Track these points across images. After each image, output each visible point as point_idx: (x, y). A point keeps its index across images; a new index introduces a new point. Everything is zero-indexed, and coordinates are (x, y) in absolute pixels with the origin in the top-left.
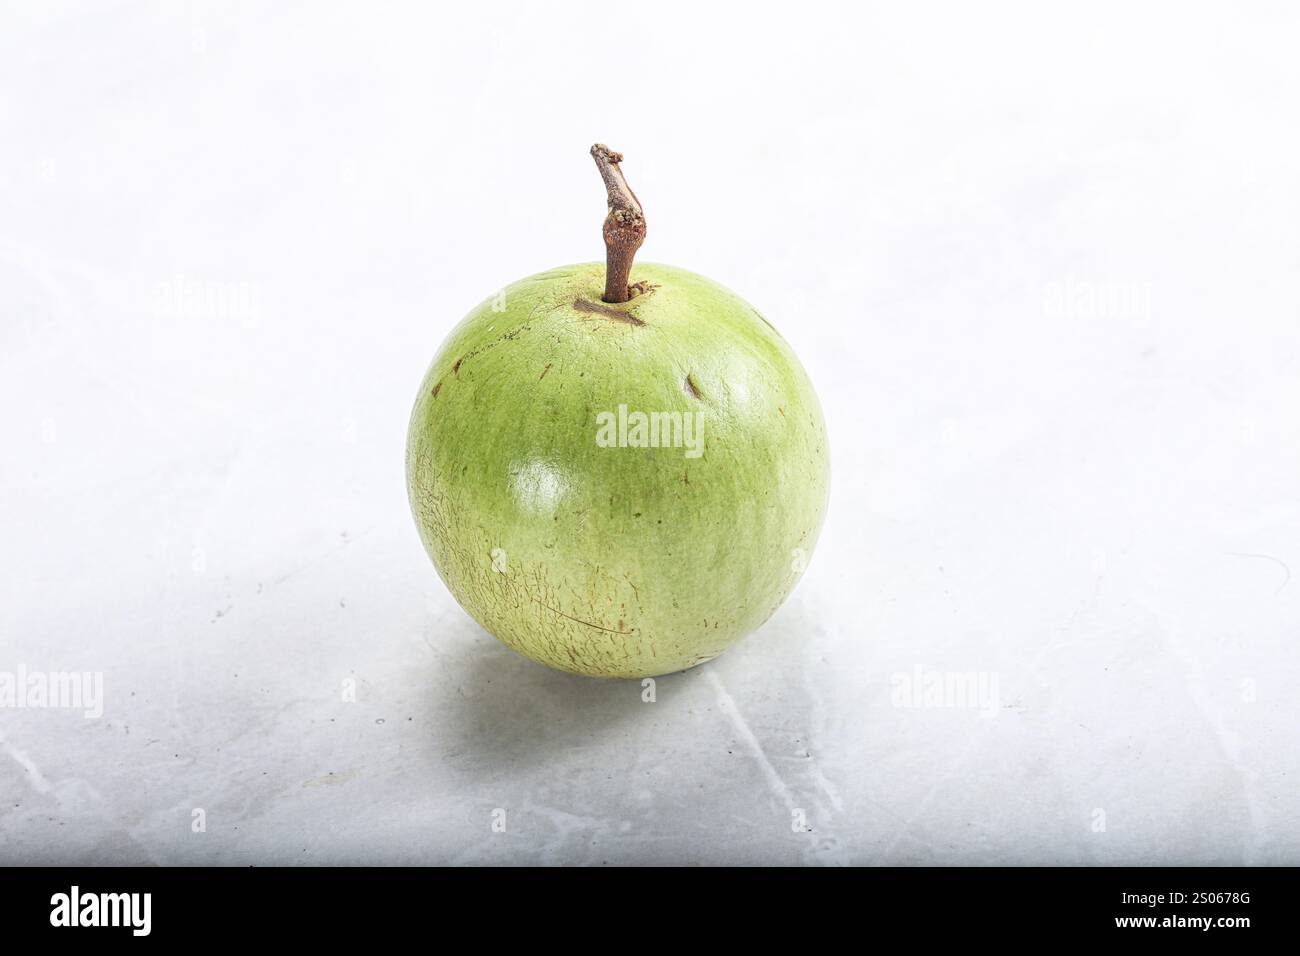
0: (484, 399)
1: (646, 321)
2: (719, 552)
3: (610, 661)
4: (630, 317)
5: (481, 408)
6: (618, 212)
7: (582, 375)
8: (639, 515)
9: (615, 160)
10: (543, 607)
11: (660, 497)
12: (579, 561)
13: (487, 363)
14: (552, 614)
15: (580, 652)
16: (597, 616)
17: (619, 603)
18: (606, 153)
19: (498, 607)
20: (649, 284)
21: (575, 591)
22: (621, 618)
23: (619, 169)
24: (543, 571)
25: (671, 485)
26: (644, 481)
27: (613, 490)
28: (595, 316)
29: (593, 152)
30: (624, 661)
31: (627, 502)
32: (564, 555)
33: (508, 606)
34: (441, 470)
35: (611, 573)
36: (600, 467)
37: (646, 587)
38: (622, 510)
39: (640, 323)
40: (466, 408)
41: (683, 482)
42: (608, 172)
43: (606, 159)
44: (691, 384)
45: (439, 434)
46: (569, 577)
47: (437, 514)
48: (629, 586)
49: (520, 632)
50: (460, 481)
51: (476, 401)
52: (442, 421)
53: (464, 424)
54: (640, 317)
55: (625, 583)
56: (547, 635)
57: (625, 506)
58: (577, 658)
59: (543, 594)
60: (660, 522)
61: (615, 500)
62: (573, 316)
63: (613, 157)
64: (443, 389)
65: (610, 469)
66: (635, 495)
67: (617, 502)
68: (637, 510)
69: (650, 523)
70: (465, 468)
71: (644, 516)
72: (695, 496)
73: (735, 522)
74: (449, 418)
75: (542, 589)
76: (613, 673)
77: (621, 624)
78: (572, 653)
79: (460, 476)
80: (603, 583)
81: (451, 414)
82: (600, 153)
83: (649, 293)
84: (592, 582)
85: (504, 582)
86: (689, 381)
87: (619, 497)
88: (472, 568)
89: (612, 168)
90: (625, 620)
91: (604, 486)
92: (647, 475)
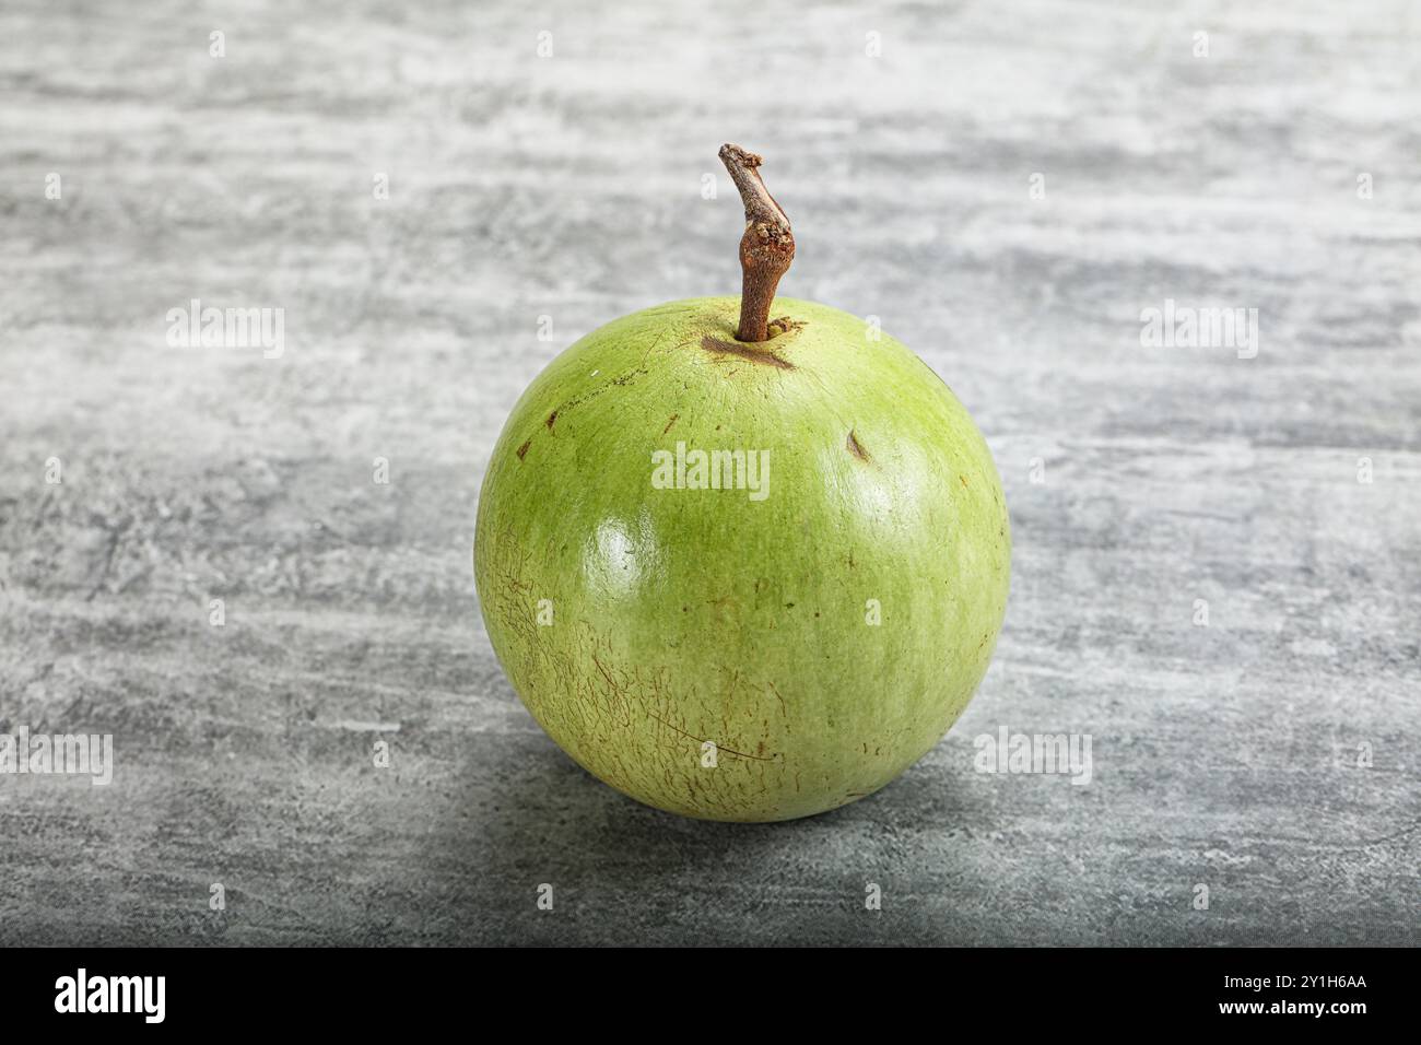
0: (590, 460)
1: (796, 363)
2: (888, 655)
3: (740, 796)
4: (775, 358)
5: (586, 471)
6: (762, 225)
7: (718, 428)
8: (791, 605)
9: (753, 163)
10: (662, 725)
11: (817, 583)
12: (713, 665)
13: (592, 415)
14: (673, 734)
15: (705, 784)
16: (732, 736)
17: (761, 719)
18: (741, 155)
19: (601, 725)
20: (793, 320)
21: (706, 703)
22: (763, 739)
23: (757, 175)
24: (665, 677)
25: (832, 567)
26: (799, 562)
27: (759, 574)
28: (729, 357)
29: (722, 154)
30: (759, 796)
31: (777, 589)
32: (693, 657)
33: (615, 724)
34: (531, 550)
35: (753, 680)
36: (744, 544)
37: (797, 699)
38: (771, 598)
39: (788, 366)
40: (566, 471)
41: (848, 565)
42: (745, 179)
43: (740, 163)
44: (854, 441)
45: (529, 505)
46: (699, 684)
47: (523, 606)
48: (775, 697)
49: (626, 758)
50: (558, 563)
51: (579, 462)
52: (532, 488)
53: (563, 490)
54: (788, 359)
55: (769, 694)
56: (663, 761)
57: (774, 592)
58: (698, 792)
59: (662, 707)
60: (817, 615)
61: (761, 585)
62: (699, 357)
63: (750, 159)
64: (532, 449)
65: (757, 547)
66: (786, 579)
67: (765, 589)
68: (789, 598)
69: (806, 616)
70: (565, 548)
71: (797, 606)
72: (861, 583)
73: (908, 618)
74: (543, 484)
75: (663, 701)
76: (741, 814)
77: (761, 747)
78: (693, 785)
79: (558, 557)
80: (742, 693)
81: (546, 479)
82: (733, 156)
83: (794, 331)
84: (728, 693)
85: (612, 693)
86: (853, 439)
87: (766, 582)
88: (569, 676)
89: (749, 172)
90: (767, 741)
91: (748, 568)
92: (802, 555)
